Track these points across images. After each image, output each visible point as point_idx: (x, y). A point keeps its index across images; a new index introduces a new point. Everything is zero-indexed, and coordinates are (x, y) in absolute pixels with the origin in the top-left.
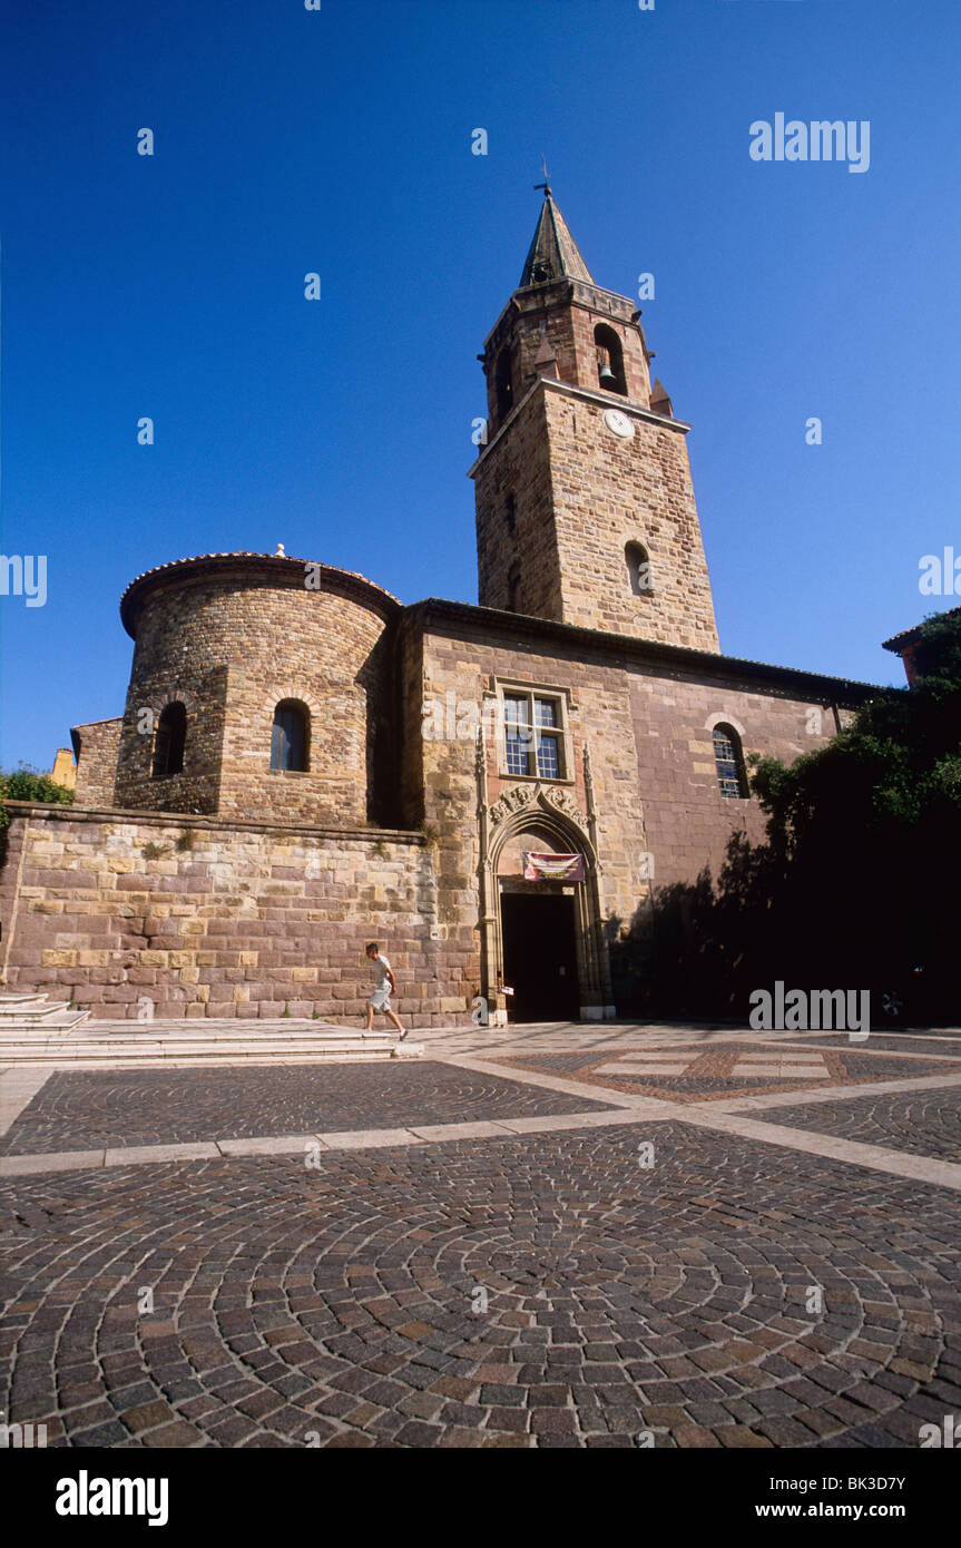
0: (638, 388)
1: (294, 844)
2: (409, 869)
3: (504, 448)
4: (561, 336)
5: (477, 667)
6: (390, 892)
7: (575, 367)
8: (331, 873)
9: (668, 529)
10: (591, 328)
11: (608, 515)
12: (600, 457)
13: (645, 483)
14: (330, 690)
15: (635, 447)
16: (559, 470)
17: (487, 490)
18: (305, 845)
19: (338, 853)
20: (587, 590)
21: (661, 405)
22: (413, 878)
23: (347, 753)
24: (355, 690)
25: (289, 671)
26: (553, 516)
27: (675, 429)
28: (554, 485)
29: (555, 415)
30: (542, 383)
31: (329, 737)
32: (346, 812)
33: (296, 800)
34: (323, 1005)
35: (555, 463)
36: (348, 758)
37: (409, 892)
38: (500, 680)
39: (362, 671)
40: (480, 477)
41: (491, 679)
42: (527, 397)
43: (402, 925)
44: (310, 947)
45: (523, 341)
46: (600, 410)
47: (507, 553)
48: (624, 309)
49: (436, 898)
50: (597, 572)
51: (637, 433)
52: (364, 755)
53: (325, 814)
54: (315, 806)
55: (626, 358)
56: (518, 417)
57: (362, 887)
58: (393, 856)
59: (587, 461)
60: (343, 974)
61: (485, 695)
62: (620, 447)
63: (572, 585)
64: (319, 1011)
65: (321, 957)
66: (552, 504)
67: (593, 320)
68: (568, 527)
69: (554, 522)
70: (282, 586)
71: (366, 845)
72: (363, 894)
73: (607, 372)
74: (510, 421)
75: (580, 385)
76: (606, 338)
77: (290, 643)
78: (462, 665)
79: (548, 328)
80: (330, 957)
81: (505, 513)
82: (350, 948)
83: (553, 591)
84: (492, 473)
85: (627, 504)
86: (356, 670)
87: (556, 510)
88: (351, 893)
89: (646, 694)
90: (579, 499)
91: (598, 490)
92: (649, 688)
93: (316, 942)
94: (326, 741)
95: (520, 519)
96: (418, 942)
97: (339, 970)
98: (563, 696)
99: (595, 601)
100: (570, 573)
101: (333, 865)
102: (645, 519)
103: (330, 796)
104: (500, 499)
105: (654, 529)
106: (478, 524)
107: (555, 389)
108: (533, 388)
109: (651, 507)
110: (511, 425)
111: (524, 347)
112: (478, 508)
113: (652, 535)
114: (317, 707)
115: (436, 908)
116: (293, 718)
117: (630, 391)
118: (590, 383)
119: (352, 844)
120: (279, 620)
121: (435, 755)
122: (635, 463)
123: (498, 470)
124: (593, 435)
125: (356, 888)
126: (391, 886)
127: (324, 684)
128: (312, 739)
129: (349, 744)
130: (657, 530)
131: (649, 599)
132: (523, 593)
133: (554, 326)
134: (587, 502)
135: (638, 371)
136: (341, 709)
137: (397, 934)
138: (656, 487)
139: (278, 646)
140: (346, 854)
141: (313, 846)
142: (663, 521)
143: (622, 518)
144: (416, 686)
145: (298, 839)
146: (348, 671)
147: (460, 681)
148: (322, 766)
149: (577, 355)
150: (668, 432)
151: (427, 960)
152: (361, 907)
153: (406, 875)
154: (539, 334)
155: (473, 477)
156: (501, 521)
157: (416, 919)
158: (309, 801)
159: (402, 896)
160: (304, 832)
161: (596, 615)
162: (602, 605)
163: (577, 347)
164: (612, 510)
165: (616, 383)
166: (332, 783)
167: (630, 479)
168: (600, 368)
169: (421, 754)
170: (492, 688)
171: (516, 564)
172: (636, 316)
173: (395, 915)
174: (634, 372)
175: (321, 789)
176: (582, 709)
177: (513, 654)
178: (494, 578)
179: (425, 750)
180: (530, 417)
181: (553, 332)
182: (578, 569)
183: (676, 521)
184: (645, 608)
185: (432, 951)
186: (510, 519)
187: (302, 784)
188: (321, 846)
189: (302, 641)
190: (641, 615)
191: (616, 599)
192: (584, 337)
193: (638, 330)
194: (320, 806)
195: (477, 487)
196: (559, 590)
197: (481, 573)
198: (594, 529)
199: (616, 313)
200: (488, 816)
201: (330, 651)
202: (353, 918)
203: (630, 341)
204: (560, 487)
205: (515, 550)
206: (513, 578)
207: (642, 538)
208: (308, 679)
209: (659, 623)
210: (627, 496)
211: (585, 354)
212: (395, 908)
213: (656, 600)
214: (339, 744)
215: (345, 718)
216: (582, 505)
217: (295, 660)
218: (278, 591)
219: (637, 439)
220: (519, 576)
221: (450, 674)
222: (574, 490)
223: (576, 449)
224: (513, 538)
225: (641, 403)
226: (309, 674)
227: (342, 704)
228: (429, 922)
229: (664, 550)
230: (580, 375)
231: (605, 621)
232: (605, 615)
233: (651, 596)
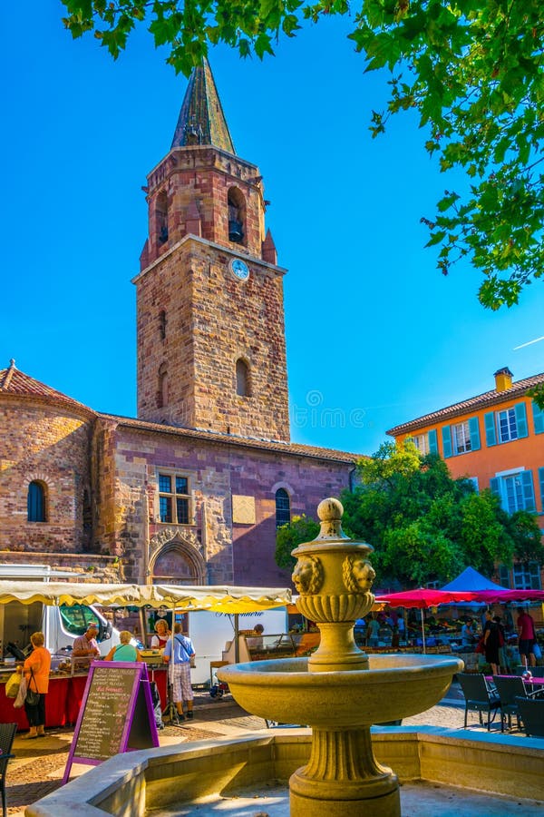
3: (159, 272)
5: (145, 460)
7: (213, 224)
9: (265, 349)
10: (226, 190)
11: (227, 338)
12: (223, 297)
13: (252, 315)
14: (60, 473)
15: (248, 290)
16: (197, 306)
17: (146, 299)
20: (210, 393)
21: (269, 252)
23: (69, 510)
24: (73, 472)
26: (192, 340)
27: (276, 273)
28: (193, 318)
29: (197, 262)
30: (190, 237)
31: (60, 501)
32: (70, 544)
33: (43, 538)
35: (194, 301)
36: (69, 513)
38: (157, 468)
40: (140, 286)
41: (153, 468)
42: (178, 244)
46: (228, 260)
47: (159, 354)
48: (250, 173)
50: (217, 381)
51: (251, 277)
53: (59, 546)
54: (52, 541)
56: (171, 255)
58: (98, 570)
59: (215, 299)
61: (149, 477)
62: (238, 288)
63: (201, 390)
66: (192, 332)
67: (227, 184)
68: (200, 348)
69: (192, 346)
71: (84, 564)
74: (165, 256)
75: (216, 241)
78: (136, 459)
79: (196, 187)
81: (159, 323)
83: (189, 393)
84: (150, 288)
85: (240, 331)
87: (194, 336)
90: (209, 329)
91: (222, 322)
94: (58, 504)
95: (169, 333)
98: (192, 475)
99: (214, 401)
100: (200, 382)
102: (250, 342)
103: (62, 535)
104: (155, 311)
105: (255, 350)
106: (138, 323)
107: (198, 243)
108: (184, 240)
109: (255, 333)
110: (165, 259)
112: (138, 311)
113: (254, 353)
114: (52, 485)
116: (37, 490)
117: (249, 244)
118: (222, 239)
123: (154, 287)
124: (222, 278)
127: (56, 470)
128: (49, 503)
129: (70, 505)
130: (258, 350)
131: (248, 398)
132: (169, 387)
133: (200, 186)
136: (66, 485)
138: (260, 317)
142: (262, 343)
143: (236, 341)
144: (110, 471)
147: (135, 469)
148: (57, 518)
150: (271, 275)
156: (155, 328)
158: (50, 538)
162: (219, 403)
163: (215, 207)
164: (230, 336)
166: (62, 528)
167: (243, 312)
170: (152, 473)
171: (165, 364)
172: (258, 180)
175: (57, 531)
176: (202, 483)
178: (148, 368)
180: (180, 259)
181: (199, 190)
182: (205, 380)
183: (270, 342)
184: (245, 406)
186: (162, 328)
187: (45, 529)
190: (242, 410)
191: (227, 398)
192: (221, 199)
193: (259, 191)
194: (56, 541)
195: (139, 292)
196: (192, 393)
198: (217, 350)
199: (245, 177)
203: (252, 201)
204: (197, 320)
205: (165, 353)
206: (162, 371)
207: (248, 355)
209: (254, 416)
210: (239, 325)
213: (253, 399)
214: (65, 505)
215: (69, 490)
216: (211, 333)
219: (250, 282)
220: (166, 373)
221: (130, 464)
222: (206, 322)
223: (209, 290)
224: (164, 344)
225: (256, 254)
229: (260, 364)
230: (216, 231)
231: (220, 415)
232: (220, 411)
233: (250, 396)
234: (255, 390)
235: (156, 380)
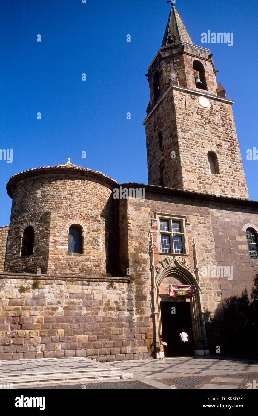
0: (212, 87)
1: (78, 284)
2: (123, 293)
3: (157, 113)
4: (179, 67)
5: (149, 209)
6: (116, 302)
7: (185, 80)
8: (93, 296)
9: (225, 145)
10: (192, 63)
11: (200, 141)
12: (196, 117)
13: (215, 127)
14: (91, 220)
15: (211, 112)
16: (180, 123)
17: (151, 130)
18: (82, 284)
19: (95, 287)
20: (192, 172)
21: (221, 93)
22: (125, 296)
23: (98, 245)
24: (100, 219)
25: (74, 213)
26: (178, 142)
27: (227, 103)
28: (178, 129)
29: (178, 100)
30: (172, 87)
31: (91, 239)
32: (98, 269)
33: (78, 265)
34: (90, 351)
35: (178, 120)
36: (98, 247)
37: (124, 302)
38: (158, 214)
39: (103, 211)
40: (147, 124)
41: (155, 214)
42: (166, 93)
43: (121, 316)
44: (85, 327)
45: (163, 69)
46: (196, 97)
47: (159, 157)
48: (205, 53)
49: (134, 304)
50: (196, 165)
51: (212, 105)
52: (104, 245)
53: (89, 271)
54: (85, 267)
55: (206, 74)
56: (162, 101)
57: (105, 301)
58: (117, 288)
59: (191, 118)
60: (98, 338)
61: (152, 220)
62: (205, 112)
63: (186, 171)
64: (89, 353)
65: (89, 331)
66: (177, 137)
67: (192, 59)
68: (184, 146)
69: (178, 145)
70: (71, 179)
71: (106, 284)
72: (105, 304)
73: (199, 81)
74: (159, 102)
75: (188, 87)
76: (198, 66)
77: (74, 202)
78: (143, 208)
79: (174, 63)
80: (92, 330)
81: (158, 140)
82: (101, 327)
83: (178, 173)
84: (152, 123)
85: (208, 135)
86: (101, 211)
87: (179, 140)
88: (101, 303)
89: (217, 217)
90: (188, 135)
91: (196, 131)
92: (219, 215)
93: (87, 325)
94: (90, 241)
95: (164, 143)
96: (128, 323)
97: (96, 336)
98: (184, 219)
99: (195, 177)
100: (185, 166)
101: (94, 292)
102: (216, 141)
103: (92, 263)
104: (156, 134)
105: (219, 146)
106: (147, 144)
107: (177, 90)
108: (169, 89)
109: (218, 136)
110: (160, 104)
111: (164, 72)
112: (147, 137)
113: (218, 148)
114: (86, 227)
115: (134, 309)
116: (76, 231)
117: (208, 88)
118: (192, 86)
119: (101, 283)
120: (71, 193)
121: (133, 245)
122: (211, 118)
123: (155, 122)
124: (193, 107)
125: (103, 301)
126: (116, 300)
127: (89, 218)
128: (84, 240)
129: (98, 242)
130: (221, 146)
131: (218, 175)
132: (166, 173)
133: (177, 63)
134: (191, 136)
135: (212, 79)
136: (95, 227)
137: (119, 320)
138: (220, 128)
139: (70, 203)
140: (99, 288)
141: (85, 284)
142: (223, 142)
143: (206, 141)
144: (125, 217)
145: (79, 282)
146: (97, 212)
147: (142, 215)
148: (88, 251)
149: (186, 74)
150: (224, 104)
151: (131, 330)
152: (105, 309)
153: (123, 295)
154: (170, 66)
155: (144, 124)
156: (157, 143)
157: (127, 314)
158: (83, 265)
159: (121, 304)
160: (82, 279)
161: (196, 183)
162: (198, 178)
163: (186, 71)
164: (202, 139)
165: (202, 85)
166: (92, 258)
167: (209, 125)
168: (196, 79)
169: (127, 245)
170: (155, 217)
171: (163, 161)
172: (210, 56)
173: (118, 312)
174: (210, 80)
175: (88, 260)
176: (191, 225)
177: (163, 203)
178: (154, 166)
179: (129, 244)
180: (168, 101)
181: (176, 65)
182: (188, 164)
183: (229, 142)
184: (216, 179)
185: (134, 327)
186: (160, 142)
187: (80, 258)
188: (88, 285)
189: (79, 201)
190: (215, 182)
191: (204, 175)
192: (189, 67)
193: (211, 62)
194: (88, 267)
195: (146, 128)
196: (181, 173)
197: (148, 164)
198: (195, 147)
199: (202, 55)
200: (155, 270)
201: (90, 204)
202: (102, 314)
203: (208, 67)
204: (180, 130)
205: (163, 155)
206: (162, 166)
207: (215, 149)
208: (82, 216)
209: (223, 185)
210: (208, 132)
211: (189, 74)
212: (118, 309)
213: (221, 175)
214: (94, 242)
215: (97, 231)
216: (190, 137)
217: (77, 208)
218: (70, 181)
219: (211, 108)
220: (164, 166)
221: (138, 212)
222: (186, 131)
223: (186, 114)
224: (162, 150)
225: (213, 93)
226: (83, 214)
227: (95, 226)
228: (132, 315)
229: (224, 154)
230: (187, 83)
231: (200, 185)
232: (200, 183)
233: (219, 173)
234: (221, 169)
235: (159, 172)
